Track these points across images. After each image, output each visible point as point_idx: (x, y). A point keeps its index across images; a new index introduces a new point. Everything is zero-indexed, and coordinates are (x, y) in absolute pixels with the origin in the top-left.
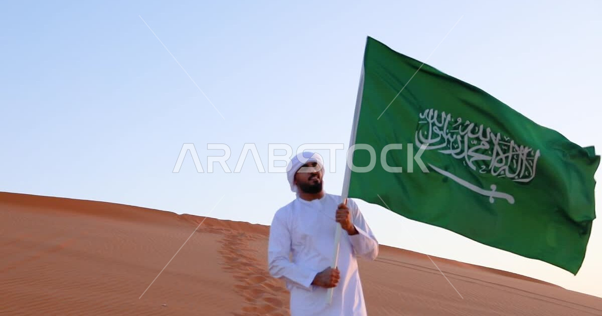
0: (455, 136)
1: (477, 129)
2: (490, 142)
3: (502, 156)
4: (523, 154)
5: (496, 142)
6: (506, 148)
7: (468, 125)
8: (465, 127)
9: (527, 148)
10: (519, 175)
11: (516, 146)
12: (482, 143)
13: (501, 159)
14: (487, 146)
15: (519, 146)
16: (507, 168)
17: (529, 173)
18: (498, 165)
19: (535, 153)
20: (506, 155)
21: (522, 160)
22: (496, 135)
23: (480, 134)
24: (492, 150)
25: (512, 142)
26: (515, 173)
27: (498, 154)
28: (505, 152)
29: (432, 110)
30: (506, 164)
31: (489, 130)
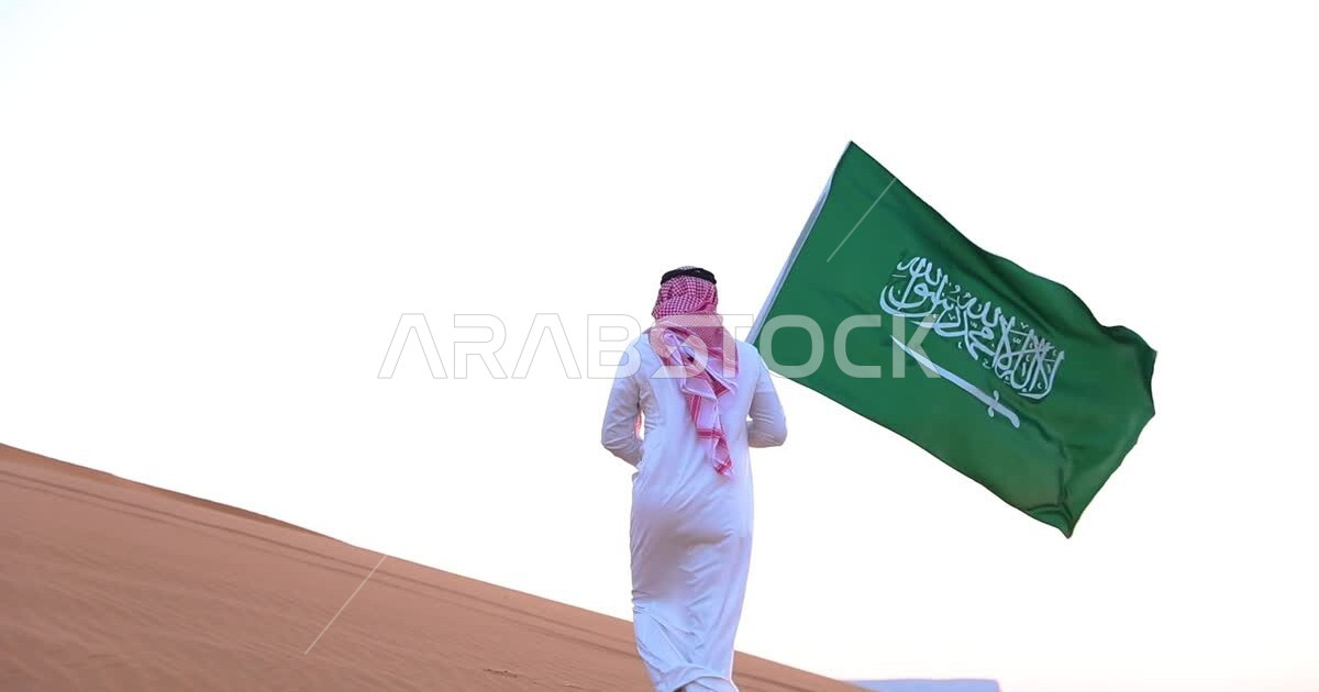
0: (952, 306)
1: (980, 306)
2: (997, 330)
3: (1009, 354)
4: (1041, 353)
5: (1005, 331)
6: (1018, 341)
7: (968, 299)
8: (965, 301)
9: (1048, 344)
10: (1027, 387)
11: (1036, 339)
12: (984, 328)
13: (1007, 359)
14: (991, 336)
15: (1040, 340)
16: (1012, 373)
17: (1043, 385)
18: (1002, 367)
19: (1057, 354)
20: (1015, 354)
21: (1036, 363)
22: (1008, 320)
23: (983, 315)
24: (997, 341)
25: (1032, 331)
26: (1022, 384)
27: (1004, 350)
28: (1015, 347)
29: (924, 260)
30: (1012, 368)
31: (998, 310)
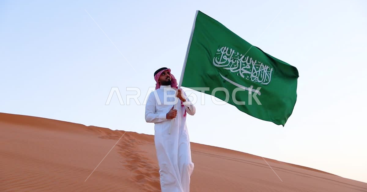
0: (236, 61)
1: (245, 58)
2: (251, 65)
3: (256, 72)
4: (265, 70)
5: (253, 65)
6: (258, 68)
7: (241, 56)
8: (240, 58)
9: (268, 66)
10: (263, 81)
11: (263, 66)
12: (247, 65)
13: (255, 74)
14: (249, 67)
15: (265, 66)
16: (258, 78)
17: (268, 80)
18: (254, 77)
19: (271, 69)
20: (258, 71)
21: (265, 73)
22: (254, 62)
23: (247, 61)
24: (251, 69)
25: (262, 64)
26: (261, 80)
27: (254, 71)
28: (257, 70)
29: (225, 47)
30: (258, 76)
31: (251, 59)
